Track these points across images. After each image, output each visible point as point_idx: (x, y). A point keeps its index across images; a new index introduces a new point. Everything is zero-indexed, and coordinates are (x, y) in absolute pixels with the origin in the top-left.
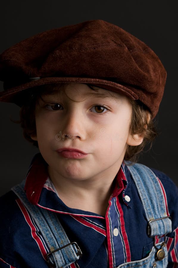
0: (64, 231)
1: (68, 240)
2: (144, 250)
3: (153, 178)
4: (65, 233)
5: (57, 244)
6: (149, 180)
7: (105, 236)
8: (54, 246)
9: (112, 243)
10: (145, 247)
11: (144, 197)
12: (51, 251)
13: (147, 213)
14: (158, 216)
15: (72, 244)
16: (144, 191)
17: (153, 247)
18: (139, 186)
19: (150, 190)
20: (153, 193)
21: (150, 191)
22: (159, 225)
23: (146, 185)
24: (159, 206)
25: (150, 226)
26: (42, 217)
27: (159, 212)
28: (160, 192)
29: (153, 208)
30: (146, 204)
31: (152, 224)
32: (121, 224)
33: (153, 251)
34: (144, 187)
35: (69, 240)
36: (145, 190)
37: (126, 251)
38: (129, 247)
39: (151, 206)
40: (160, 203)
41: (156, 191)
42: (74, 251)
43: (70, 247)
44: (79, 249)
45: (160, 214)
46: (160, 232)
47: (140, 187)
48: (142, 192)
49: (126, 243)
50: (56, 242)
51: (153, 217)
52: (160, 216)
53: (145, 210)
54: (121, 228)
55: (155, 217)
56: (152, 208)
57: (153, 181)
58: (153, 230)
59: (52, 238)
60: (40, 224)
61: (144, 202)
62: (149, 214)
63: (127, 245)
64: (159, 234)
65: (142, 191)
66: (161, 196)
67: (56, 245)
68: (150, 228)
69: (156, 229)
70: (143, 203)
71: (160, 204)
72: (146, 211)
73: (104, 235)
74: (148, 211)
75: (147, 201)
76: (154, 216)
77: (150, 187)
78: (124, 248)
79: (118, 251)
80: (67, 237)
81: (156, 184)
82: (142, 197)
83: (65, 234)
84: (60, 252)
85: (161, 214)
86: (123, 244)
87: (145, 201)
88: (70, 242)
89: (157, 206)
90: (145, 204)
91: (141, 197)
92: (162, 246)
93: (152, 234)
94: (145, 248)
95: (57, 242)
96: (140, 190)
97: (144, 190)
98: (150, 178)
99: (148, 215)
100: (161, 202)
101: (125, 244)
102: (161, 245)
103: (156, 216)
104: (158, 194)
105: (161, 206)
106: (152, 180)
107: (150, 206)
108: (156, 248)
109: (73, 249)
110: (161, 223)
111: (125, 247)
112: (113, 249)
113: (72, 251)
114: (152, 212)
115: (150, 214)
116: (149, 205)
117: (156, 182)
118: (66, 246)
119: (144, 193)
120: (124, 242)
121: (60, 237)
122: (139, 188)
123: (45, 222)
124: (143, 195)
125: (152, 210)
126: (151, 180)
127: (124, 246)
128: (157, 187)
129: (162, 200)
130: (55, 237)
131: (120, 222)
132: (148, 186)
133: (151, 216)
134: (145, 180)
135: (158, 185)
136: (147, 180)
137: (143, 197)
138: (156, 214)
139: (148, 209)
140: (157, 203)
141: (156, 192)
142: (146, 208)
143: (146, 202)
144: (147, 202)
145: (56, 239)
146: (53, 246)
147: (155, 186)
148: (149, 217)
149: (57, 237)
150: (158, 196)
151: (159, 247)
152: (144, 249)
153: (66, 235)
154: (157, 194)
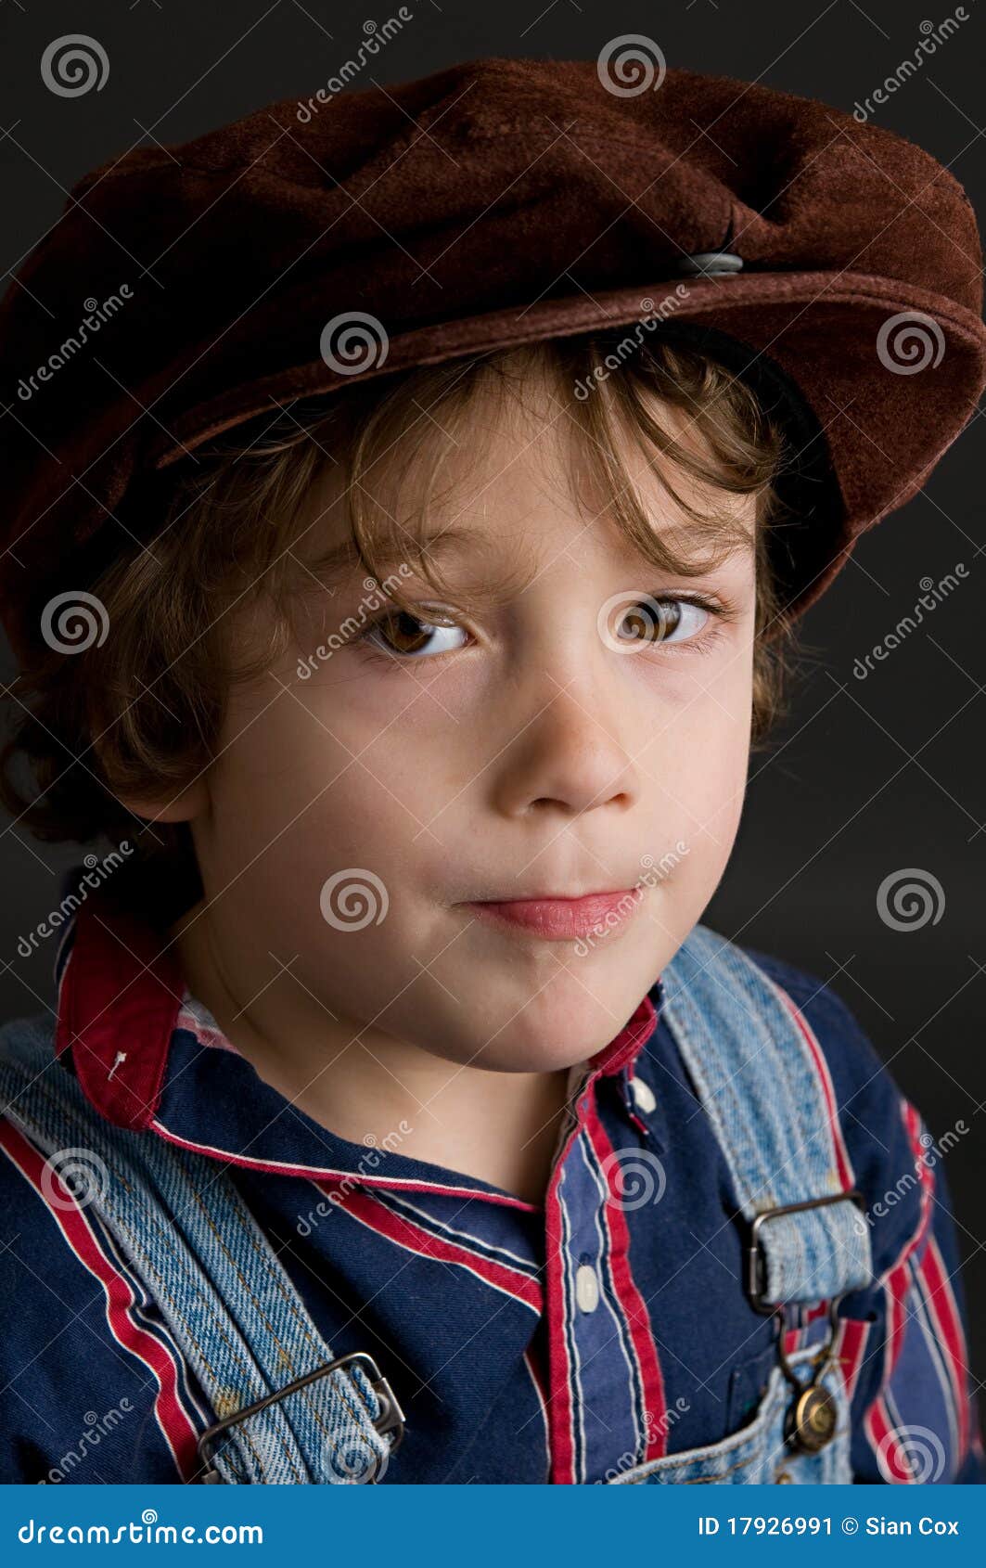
0: (294, 1294)
1: (320, 1342)
2: (734, 1392)
3: (745, 978)
4: (298, 1300)
5: (254, 1368)
6: (727, 986)
7: (538, 1312)
8: (235, 1382)
9: (572, 1351)
10: (737, 1375)
11: (719, 1084)
12: (222, 1416)
13: (739, 1176)
14: (797, 1189)
15: (346, 1367)
16: (713, 1051)
17: (776, 1374)
18: (681, 1023)
19: (743, 1041)
20: (760, 1060)
21: (742, 1051)
22: (808, 1239)
23: (719, 1017)
24: (797, 1131)
25: (761, 1245)
26: (157, 1214)
27: (796, 1167)
28: (800, 1054)
29: (768, 1144)
30: (731, 1121)
31: (774, 1234)
32: (609, 1239)
33: (777, 1395)
34: (706, 1028)
35: (325, 1347)
36: (714, 1045)
37: (643, 1400)
38: (660, 1373)
39: (757, 1133)
40: (805, 1119)
41: (778, 1048)
42: (359, 1404)
43: (335, 1385)
44: (388, 1397)
45: (804, 1180)
46: (815, 1284)
47: (688, 1025)
48: (704, 1055)
49: (642, 1351)
50: (250, 1361)
51: (770, 1193)
52: (807, 1190)
53: (728, 1155)
54: (609, 1266)
55: (780, 1193)
56: (760, 1142)
57: (752, 995)
58: (782, 1267)
59: (224, 1337)
60: (149, 1257)
61: (719, 1110)
62: (748, 1179)
63: (647, 1363)
64: (810, 1292)
65: (703, 1048)
66: (802, 1074)
67: (247, 1379)
68: (763, 1255)
69: (793, 1265)
70: (715, 1118)
71: (800, 1121)
72: (731, 1164)
73: (527, 1304)
74: (742, 1161)
75: (735, 1102)
76: (774, 1191)
77: (739, 1028)
78: (631, 1384)
79: (606, 1402)
80: (310, 1324)
81: (770, 1012)
82: (707, 1079)
83: (302, 1310)
84: (279, 1417)
85: (811, 1180)
86: (626, 1355)
87: (724, 1104)
88: (330, 1357)
89: (789, 1131)
90: (723, 1123)
91: (700, 1081)
92: (817, 1369)
93: (775, 1293)
94: (741, 1378)
95: (254, 1358)
96: (691, 1043)
97: (709, 1042)
98: (730, 976)
99: (744, 1185)
100: (808, 1108)
101: (636, 1355)
102: (814, 1362)
103: (786, 1191)
104: (786, 1064)
105: (807, 1132)
106: (746, 988)
107: (751, 1132)
108: (789, 1377)
109: (354, 1397)
110: (816, 1229)
111: (640, 1374)
112: (576, 1388)
113: (351, 1407)
114: (765, 1170)
115: (753, 1180)
116: (744, 1130)
117: (768, 999)
118: (313, 1381)
119: (713, 1060)
120: (633, 1346)
121: (273, 1330)
122: (687, 1034)
123: (178, 1244)
124: (712, 1073)
125: (760, 1155)
126: (738, 987)
127: (635, 1369)
128: (778, 1027)
129: (811, 1097)
130: (241, 1330)
131: (608, 1229)
132: (729, 1021)
133: (758, 1187)
134: (709, 989)
135: (781, 1017)
136: (719, 990)
137: (709, 1084)
138: (782, 1179)
139: (741, 1147)
140: (786, 1118)
141: (774, 1055)
142: (730, 1145)
143: (728, 1112)
144: (735, 1113)
145: (245, 1339)
146: (231, 1382)
147: (767, 1023)
148: (748, 1193)
149: (252, 1330)
150: (789, 1077)
151: (803, 1375)
152: (735, 1387)
153: (306, 1317)
154: (781, 1065)
